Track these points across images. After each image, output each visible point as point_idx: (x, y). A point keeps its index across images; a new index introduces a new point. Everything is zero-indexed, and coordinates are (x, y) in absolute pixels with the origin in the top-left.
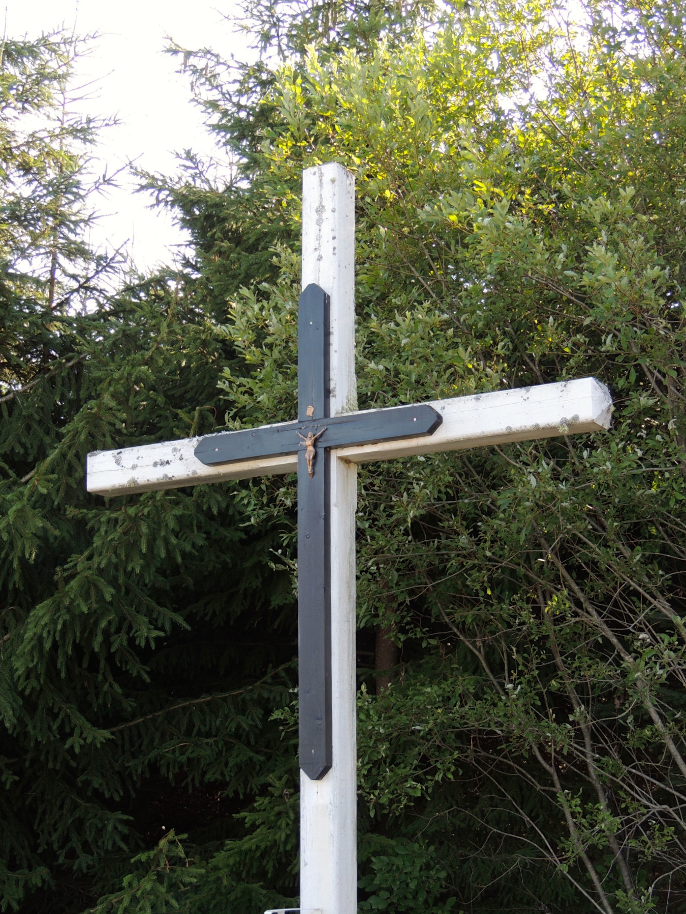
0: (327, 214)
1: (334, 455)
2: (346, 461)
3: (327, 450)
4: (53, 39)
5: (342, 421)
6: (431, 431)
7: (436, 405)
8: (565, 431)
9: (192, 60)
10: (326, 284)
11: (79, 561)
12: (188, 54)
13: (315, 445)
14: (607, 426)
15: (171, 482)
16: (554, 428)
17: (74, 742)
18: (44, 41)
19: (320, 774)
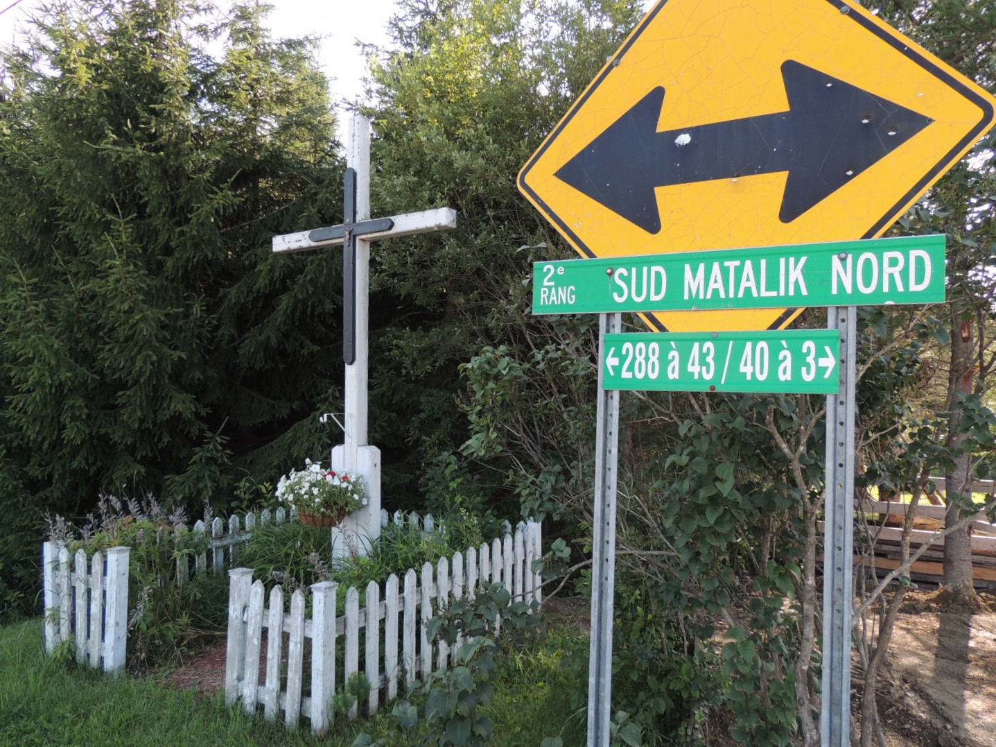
0: (356, 137)
1: (358, 238)
2: (363, 240)
3: (355, 237)
4: (311, 37)
5: (361, 224)
6: (390, 228)
7: (393, 218)
8: (436, 229)
9: (367, 49)
10: (355, 168)
11: (301, 277)
12: (364, 46)
13: (350, 234)
14: (455, 226)
15: (302, 248)
16: (432, 228)
17: (305, 352)
18: (307, 38)
19: (351, 363)
